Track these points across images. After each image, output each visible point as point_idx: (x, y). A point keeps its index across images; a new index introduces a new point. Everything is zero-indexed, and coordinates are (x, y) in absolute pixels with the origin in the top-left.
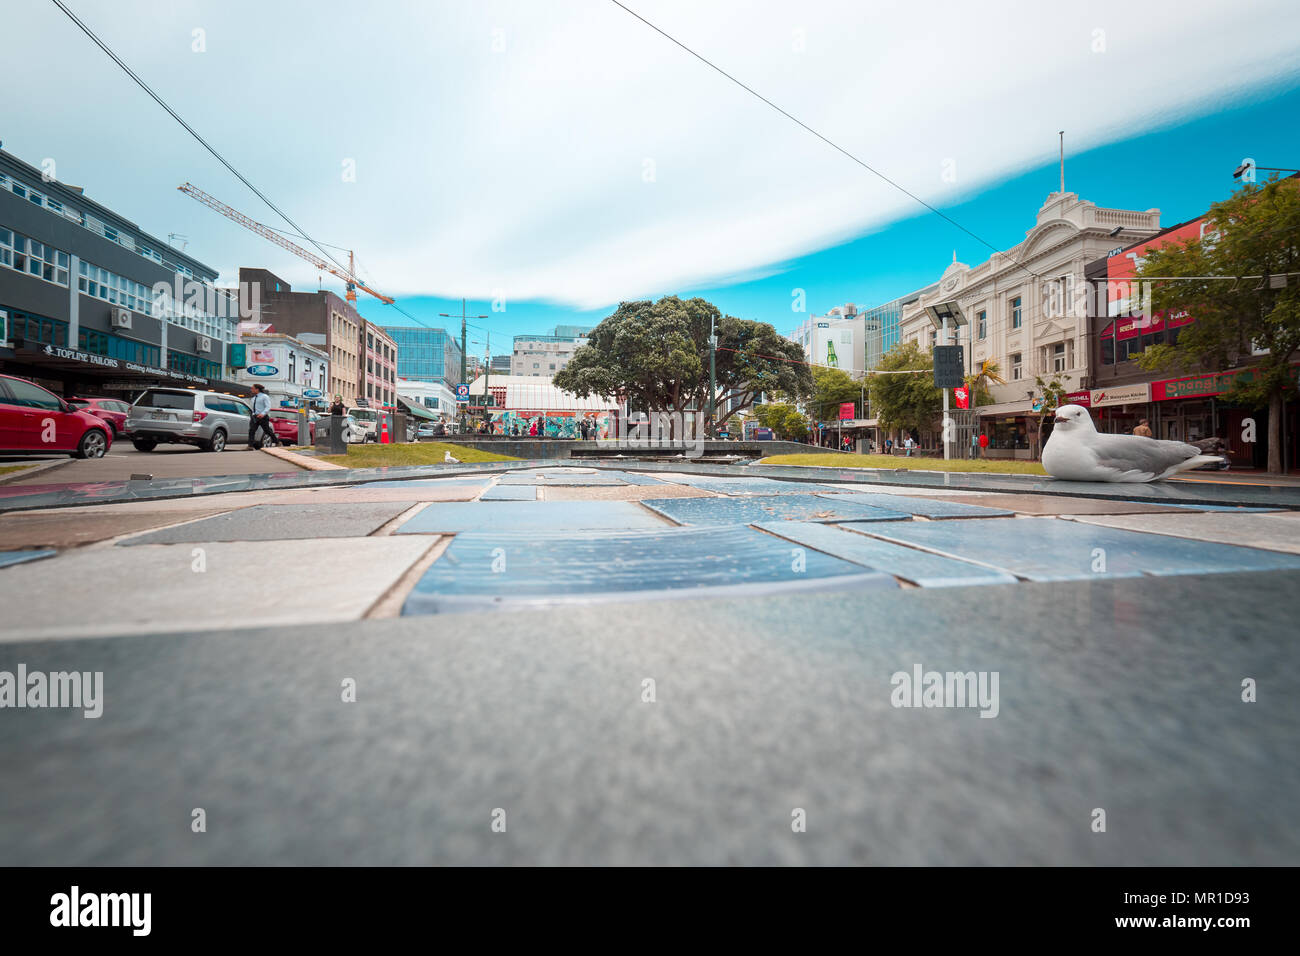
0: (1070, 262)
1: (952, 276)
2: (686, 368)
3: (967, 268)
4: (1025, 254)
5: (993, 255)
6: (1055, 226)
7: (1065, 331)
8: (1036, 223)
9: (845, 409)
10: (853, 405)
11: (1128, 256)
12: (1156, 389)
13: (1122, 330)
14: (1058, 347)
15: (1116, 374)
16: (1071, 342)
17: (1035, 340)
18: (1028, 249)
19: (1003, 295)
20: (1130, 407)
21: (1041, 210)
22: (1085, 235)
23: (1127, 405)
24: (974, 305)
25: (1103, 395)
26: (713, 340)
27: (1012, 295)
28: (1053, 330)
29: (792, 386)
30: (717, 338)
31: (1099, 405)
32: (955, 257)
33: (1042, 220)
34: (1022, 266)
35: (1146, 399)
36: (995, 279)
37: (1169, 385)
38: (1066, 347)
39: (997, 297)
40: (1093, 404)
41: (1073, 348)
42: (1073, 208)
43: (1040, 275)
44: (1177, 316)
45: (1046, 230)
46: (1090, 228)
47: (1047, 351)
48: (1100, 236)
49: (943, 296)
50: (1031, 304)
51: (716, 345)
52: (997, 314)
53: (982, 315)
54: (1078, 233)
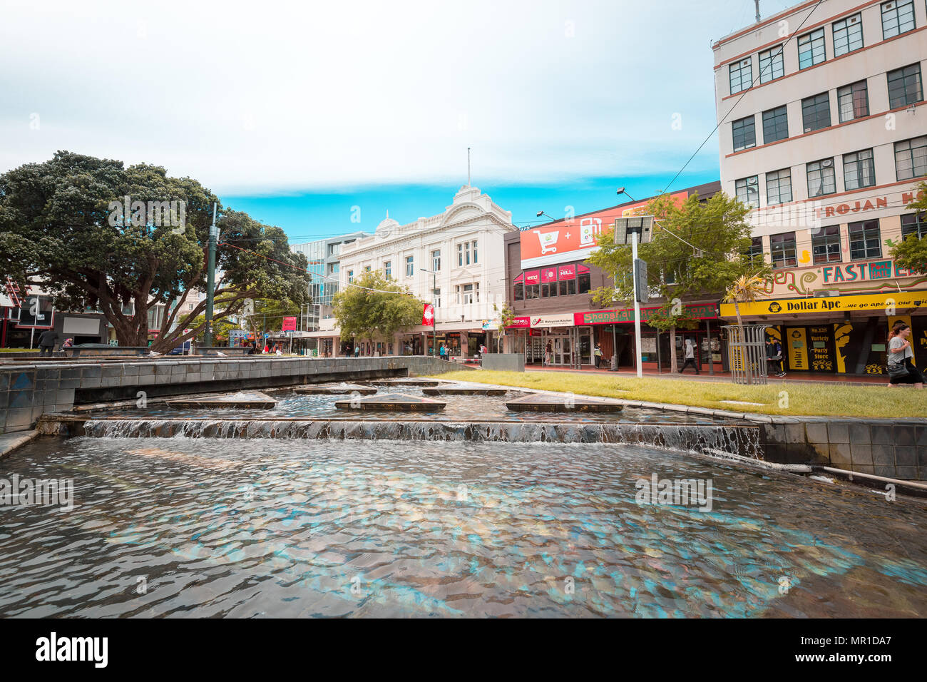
0: (477, 232)
1: (387, 228)
2: (187, 257)
3: (398, 225)
4: (446, 221)
5: (419, 218)
6: (468, 206)
7: (474, 277)
8: (451, 203)
9: (287, 322)
10: (295, 318)
11: (535, 232)
12: (578, 318)
13: (528, 278)
14: (467, 287)
15: (525, 307)
16: (478, 284)
17: (452, 280)
18: (449, 218)
19: (427, 248)
20: (554, 329)
22: (488, 216)
23: (552, 328)
24: (404, 251)
25: (540, 320)
26: (215, 231)
27: (434, 248)
28: (465, 275)
29: (298, 295)
30: (219, 230)
31: (538, 326)
32: (387, 216)
33: (458, 202)
34: (443, 229)
35: (572, 324)
36: (422, 235)
37: (585, 316)
38: (473, 286)
39: (423, 248)
40: (532, 326)
41: (478, 288)
42: (479, 198)
43: (455, 238)
44: (564, 273)
45: (461, 208)
46: (491, 213)
47: (460, 288)
48: (494, 219)
49: (378, 241)
50: (449, 255)
51: (218, 239)
52: (422, 259)
53: (409, 259)
54: (484, 214)
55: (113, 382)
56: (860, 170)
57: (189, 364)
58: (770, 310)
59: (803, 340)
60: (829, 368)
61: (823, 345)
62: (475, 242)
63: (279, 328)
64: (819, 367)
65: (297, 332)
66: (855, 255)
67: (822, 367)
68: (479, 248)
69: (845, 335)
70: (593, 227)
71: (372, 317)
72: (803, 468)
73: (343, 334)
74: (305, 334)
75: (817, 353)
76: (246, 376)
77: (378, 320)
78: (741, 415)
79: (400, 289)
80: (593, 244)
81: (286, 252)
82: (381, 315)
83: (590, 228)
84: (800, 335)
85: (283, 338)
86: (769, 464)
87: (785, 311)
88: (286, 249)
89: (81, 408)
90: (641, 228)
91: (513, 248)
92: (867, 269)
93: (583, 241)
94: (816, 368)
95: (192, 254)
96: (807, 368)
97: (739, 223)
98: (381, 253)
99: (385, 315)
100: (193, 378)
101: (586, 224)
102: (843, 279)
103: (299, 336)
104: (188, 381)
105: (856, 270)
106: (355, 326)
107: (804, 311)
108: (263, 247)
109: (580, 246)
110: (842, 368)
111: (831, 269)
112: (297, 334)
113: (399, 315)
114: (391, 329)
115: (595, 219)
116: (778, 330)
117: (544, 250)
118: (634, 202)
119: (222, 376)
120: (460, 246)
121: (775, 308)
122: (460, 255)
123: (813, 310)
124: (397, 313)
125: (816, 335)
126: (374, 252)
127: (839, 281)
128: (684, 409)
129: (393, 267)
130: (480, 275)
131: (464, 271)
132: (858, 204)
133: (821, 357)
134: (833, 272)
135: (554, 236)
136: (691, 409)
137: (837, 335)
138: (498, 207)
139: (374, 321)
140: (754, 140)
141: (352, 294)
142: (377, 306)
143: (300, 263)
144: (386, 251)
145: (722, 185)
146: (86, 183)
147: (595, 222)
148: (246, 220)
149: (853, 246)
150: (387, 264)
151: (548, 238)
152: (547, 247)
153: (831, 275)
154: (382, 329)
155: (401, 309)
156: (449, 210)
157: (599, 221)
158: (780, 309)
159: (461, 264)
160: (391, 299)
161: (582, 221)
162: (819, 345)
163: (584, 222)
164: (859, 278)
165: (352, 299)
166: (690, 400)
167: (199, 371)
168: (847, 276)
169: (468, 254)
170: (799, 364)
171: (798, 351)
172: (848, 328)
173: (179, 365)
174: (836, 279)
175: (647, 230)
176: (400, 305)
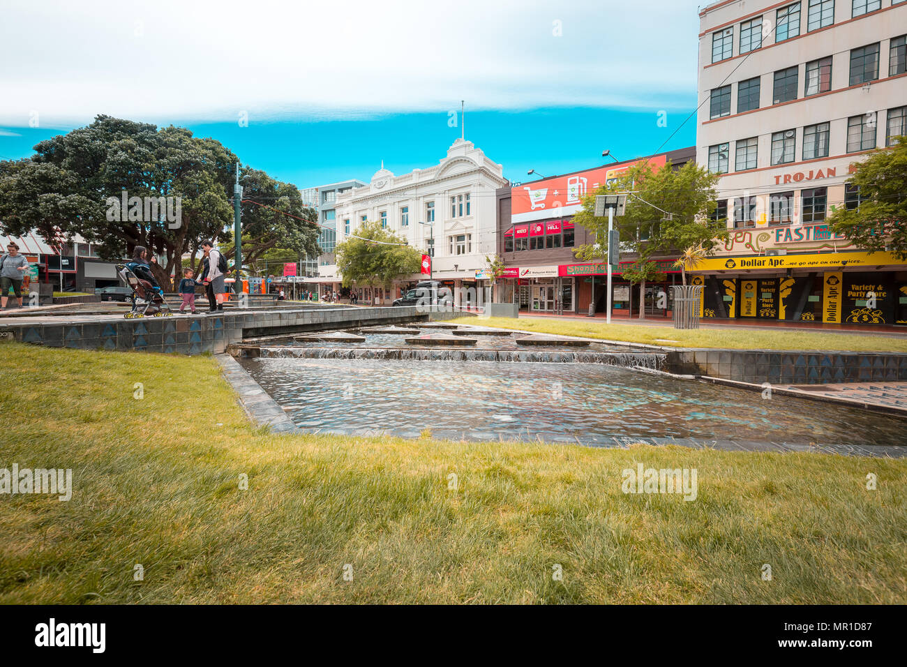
0: (470, 185)
1: (382, 178)
3: (393, 176)
4: (440, 174)
5: (414, 170)
6: (462, 160)
7: (466, 228)
8: (445, 155)
9: (288, 267)
10: (295, 264)
11: (525, 188)
12: (562, 270)
13: (518, 232)
14: (460, 238)
16: (470, 235)
17: (445, 231)
18: (443, 171)
19: (422, 199)
20: (540, 279)
21: (451, 147)
22: (481, 170)
23: (538, 278)
24: (399, 202)
25: (528, 271)
26: (239, 189)
27: (428, 199)
28: (458, 227)
30: (242, 188)
31: (523, 277)
32: (382, 166)
33: (452, 155)
34: (437, 182)
35: (556, 275)
36: (417, 186)
37: (568, 268)
38: (466, 237)
39: (418, 199)
40: (521, 277)
41: (470, 239)
42: (472, 152)
43: (449, 190)
44: (551, 228)
45: (455, 161)
46: (484, 167)
47: (453, 239)
48: (486, 173)
49: (374, 191)
50: (442, 207)
51: (241, 196)
52: (417, 211)
53: (405, 210)
54: (477, 168)
55: (260, 324)
56: (817, 142)
57: (297, 313)
58: (727, 266)
59: (754, 292)
60: (773, 315)
61: (770, 295)
62: (468, 196)
63: (281, 273)
64: (765, 314)
65: (298, 277)
66: (806, 219)
67: (767, 314)
68: (471, 201)
69: (788, 287)
70: (580, 186)
71: (373, 265)
72: (690, 377)
73: (346, 281)
74: (306, 280)
75: (765, 302)
76: (329, 320)
77: (379, 268)
78: (660, 348)
79: (398, 240)
80: (579, 201)
81: (299, 207)
82: (381, 263)
83: (576, 185)
84: (752, 287)
85: (285, 282)
86: (671, 375)
87: (738, 267)
88: (300, 204)
89: (246, 340)
90: (617, 204)
91: (505, 202)
92: (812, 231)
93: (570, 198)
94: (762, 315)
95: (225, 211)
96: (755, 315)
97: (706, 189)
98: (377, 203)
99: (384, 263)
100: (300, 322)
101: (573, 182)
102: (791, 240)
103: (300, 281)
104: (298, 324)
105: (804, 232)
106: (358, 273)
107: (754, 267)
108: (282, 203)
109: (567, 203)
110: (782, 316)
111: (783, 230)
112: (298, 279)
113: (397, 265)
114: (390, 277)
115: (581, 178)
116: (733, 282)
117: (534, 206)
118: (617, 164)
119: (316, 321)
120: (453, 198)
121: (730, 265)
122: (454, 207)
123: (762, 267)
124: (396, 262)
125: (766, 287)
126: (370, 202)
127: (788, 241)
128: (628, 344)
129: (388, 217)
130: (472, 227)
131: (457, 223)
132: (811, 173)
133: (767, 306)
134: (784, 233)
135: (543, 193)
136: (632, 344)
137: (782, 287)
138: (491, 161)
139: (374, 270)
140: (728, 109)
141: (354, 244)
142: (378, 256)
143: (310, 216)
144: (382, 202)
145: (697, 150)
146: (131, 148)
147: (581, 181)
148: (264, 178)
149: (806, 209)
150: (383, 214)
151: (537, 195)
152: (536, 203)
153: (782, 235)
154: (382, 277)
155: (400, 258)
156: (444, 162)
157: (585, 180)
158: (734, 265)
159: (454, 216)
160: (391, 249)
161: (569, 179)
162: (767, 296)
163: (571, 180)
164: (804, 239)
165: (354, 249)
166: (634, 339)
167: (303, 317)
168: (795, 236)
169: (461, 206)
170: (749, 312)
171: (749, 300)
172: (791, 282)
173: (292, 313)
174: (785, 240)
175: (621, 206)
176: (397, 254)
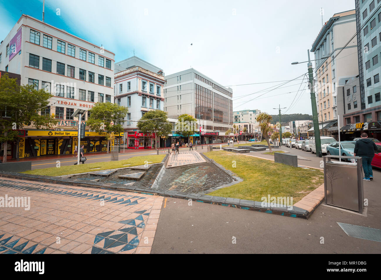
58: (49, 134)
59: (46, 143)
60: (53, 153)
61: (52, 145)
64: (50, 153)
66: (67, 118)
67: (51, 153)
69: (61, 142)
75: (50, 148)
84: (44, 142)
87: (54, 135)
92: (70, 123)
94: (49, 153)
96: (46, 154)
102: (64, 125)
105: (67, 122)
107: (60, 135)
110: (59, 153)
111: (61, 121)
116: (39, 141)
121: (50, 134)
123: (63, 135)
125: (50, 142)
127: (63, 125)
132: (70, 103)
133: (51, 150)
134: (61, 122)
137: (59, 142)
140: (38, 66)
149: (67, 115)
153: (60, 123)
158: (52, 134)
162: (51, 146)
164: (68, 125)
168: (65, 124)
170: (44, 153)
171: (43, 148)
172: (62, 140)
174: (62, 125)
